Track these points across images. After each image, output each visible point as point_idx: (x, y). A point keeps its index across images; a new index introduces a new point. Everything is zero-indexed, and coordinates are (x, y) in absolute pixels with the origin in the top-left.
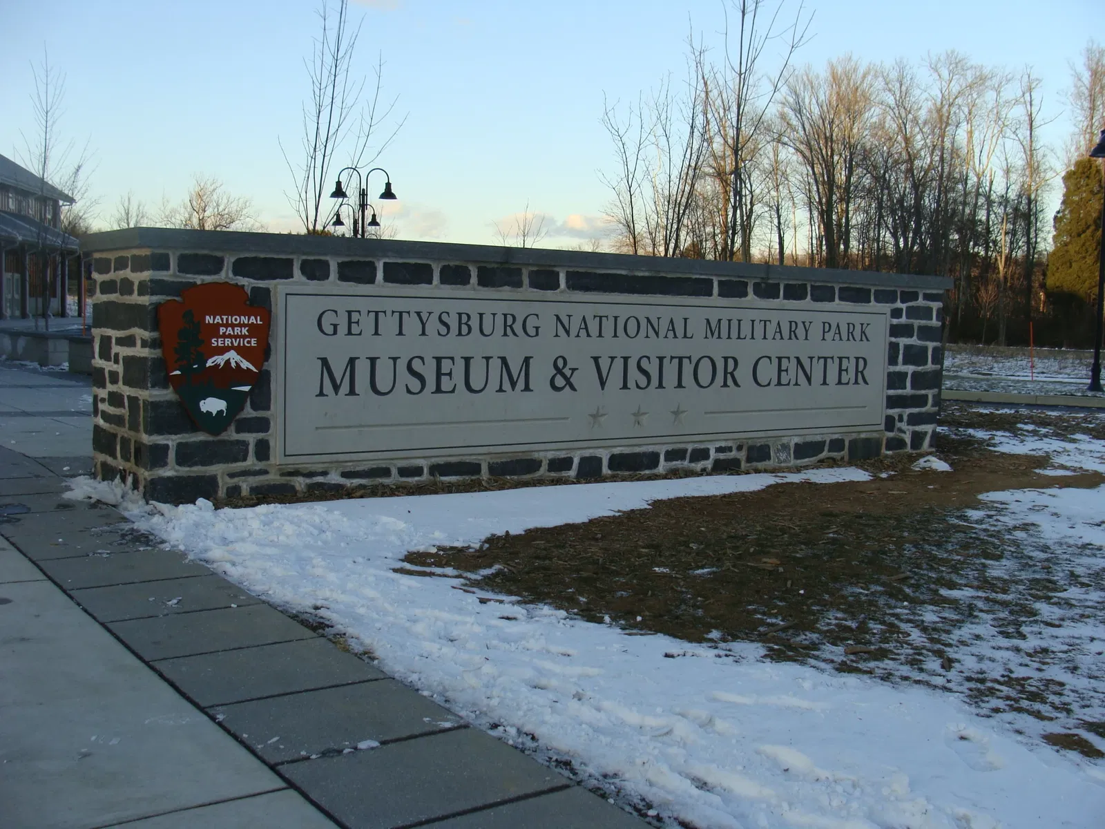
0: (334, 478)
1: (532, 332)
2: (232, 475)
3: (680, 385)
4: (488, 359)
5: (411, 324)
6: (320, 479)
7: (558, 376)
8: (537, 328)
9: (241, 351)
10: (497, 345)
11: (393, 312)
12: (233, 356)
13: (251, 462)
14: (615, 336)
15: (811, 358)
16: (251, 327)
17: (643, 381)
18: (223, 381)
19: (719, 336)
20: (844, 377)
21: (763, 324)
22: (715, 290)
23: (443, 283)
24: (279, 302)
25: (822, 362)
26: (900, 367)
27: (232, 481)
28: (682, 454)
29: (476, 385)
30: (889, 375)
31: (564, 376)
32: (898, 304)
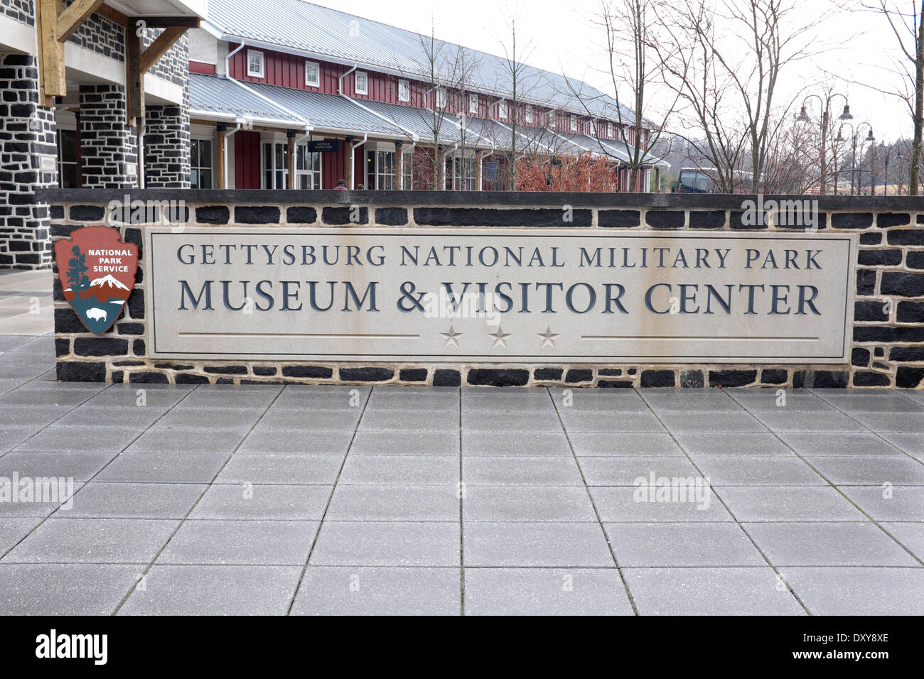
0: (199, 371)
1: (378, 261)
3: (549, 308)
4: (333, 283)
6: (185, 371)
7: (406, 299)
8: (382, 258)
9: (115, 275)
10: (339, 272)
11: (242, 246)
13: (131, 356)
14: (469, 263)
15: (730, 286)
16: (124, 258)
18: (103, 296)
19: (599, 264)
20: (781, 306)
21: (658, 252)
22: (595, 219)
23: (289, 221)
24: (146, 239)
25: (746, 291)
26: (877, 296)
27: (117, 368)
28: (556, 374)
29: (322, 304)
30: (858, 305)
31: (412, 299)
32: (874, 228)
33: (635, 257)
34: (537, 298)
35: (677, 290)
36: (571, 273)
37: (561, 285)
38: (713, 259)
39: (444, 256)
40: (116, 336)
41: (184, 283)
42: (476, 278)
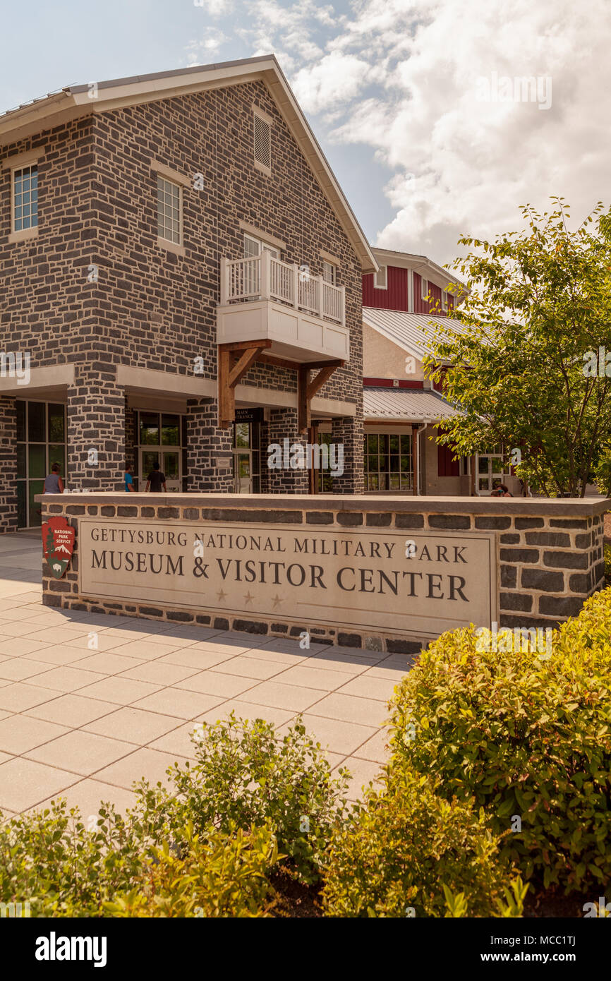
0: (101, 606)
1: (183, 543)
2: (66, 598)
3: (277, 582)
4: (161, 556)
5: (118, 535)
6: (95, 605)
7: (198, 569)
8: (185, 541)
9: (65, 545)
10: (164, 549)
11: (120, 530)
12: (63, 547)
13: (72, 593)
14: (231, 547)
15: (396, 573)
16: (68, 535)
17: (250, 577)
18: (61, 555)
19: (306, 551)
20: (436, 592)
21: (344, 543)
22: (304, 519)
23: (143, 515)
24: (79, 522)
25: (408, 577)
26: (519, 589)
27: (66, 600)
28: (284, 628)
29: (156, 569)
30: (503, 595)
31: (201, 569)
32: (512, 530)
33: (329, 547)
34: (269, 572)
35: (359, 573)
36: (289, 557)
37: (283, 564)
39: (217, 541)
40: (66, 580)
41: (94, 552)
42: (234, 557)
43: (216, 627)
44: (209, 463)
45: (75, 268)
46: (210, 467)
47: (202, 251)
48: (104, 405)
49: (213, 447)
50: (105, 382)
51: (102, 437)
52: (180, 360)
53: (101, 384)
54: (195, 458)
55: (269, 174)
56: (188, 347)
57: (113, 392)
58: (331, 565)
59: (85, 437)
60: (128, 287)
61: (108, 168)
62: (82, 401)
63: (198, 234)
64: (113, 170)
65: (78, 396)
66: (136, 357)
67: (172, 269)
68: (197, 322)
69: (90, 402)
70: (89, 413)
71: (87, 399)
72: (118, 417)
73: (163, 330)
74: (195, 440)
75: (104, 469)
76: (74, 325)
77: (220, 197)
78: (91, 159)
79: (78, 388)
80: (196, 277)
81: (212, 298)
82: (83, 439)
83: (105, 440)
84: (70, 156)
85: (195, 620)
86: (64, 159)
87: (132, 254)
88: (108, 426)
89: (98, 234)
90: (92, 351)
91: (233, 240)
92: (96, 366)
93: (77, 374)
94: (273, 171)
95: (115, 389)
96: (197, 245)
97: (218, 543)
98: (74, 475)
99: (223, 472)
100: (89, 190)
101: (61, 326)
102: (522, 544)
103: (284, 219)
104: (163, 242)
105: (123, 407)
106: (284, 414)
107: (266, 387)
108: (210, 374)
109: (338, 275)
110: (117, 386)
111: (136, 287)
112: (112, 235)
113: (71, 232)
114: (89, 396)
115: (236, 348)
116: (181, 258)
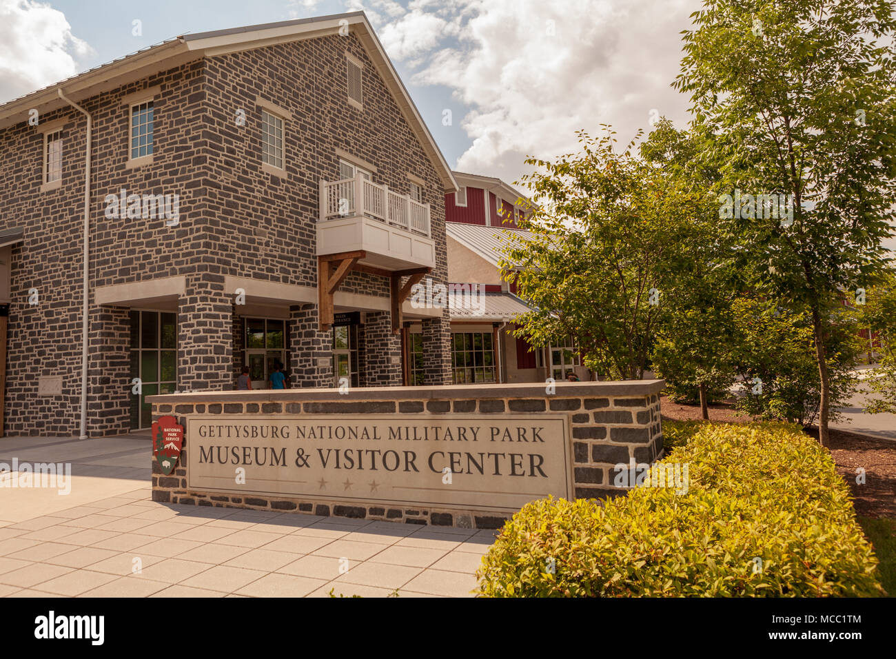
0: (208, 499)
1: (286, 435)
2: (175, 493)
3: (373, 468)
4: (265, 448)
5: (224, 431)
6: (202, 498)
7: (300, 460)
8: (288, 434)
9: (174, 442)
10: (268, 442)
11: (226, 427)
12: (172, 444)
13: (180, 488)
14: (330, 437)
16: (177, 433)
17: (349, 464)
19: (400, 438)
20: (518, 470)
21: (434, 429)
22: (397, 408)
23: (248, 411)
24: (188, 420)
25: (493, 457)
26: (590, 464)
27: (175, 495)
28: (381, 511)
29: (261, 461)
30: (577, 470)
31: (303, 459)
32: (582, 410)
33: (421, 433)
34: (367, 460)
35: (448, 457)
36: (384, 444)
37: (379, 451)
38: (469, 435)
39: (318, 432)
40: (175, 476)
41: (202, 447)
42: (334, 447)
43: (318, 514)
44: (311, 362)
45: (187, 190)
46: (312, 367)
47: (302, 174)
48: (213, 312)
49: (314, 348)
50: (214, 291)
51: (211, 342)
52: (283, 270)
53: (210, 293)
54: (298, 359)
55: (361, 109)
56: (290, 259)
57: (221, 301)
58: (422, 450)
59: (195, 342)
60: (236, 206)
61: (217, 103)
62: (192, 309)
63: (299, 160)
64: (222, 105)
65: (188, 305)
66: (242, 268)
67: (276, 190)
68: (298, 236)
69: (199, 310)
70: (199, 320)
71: (197, 307)
72: (226, 323)
73: (267, 244)
74: (297, 343)
75: (213, 371)
76: (184, 241)
77: (318, 128)
78: (202, 96)
79: (188, 297)
80: (297, 197)
81: (312, 216)
82: (193, 344)
83: (213, 344)
84: (183, 93)
85: (297, 508)
86: (178, 96)
87: (239, 178)
88: (217, 332)
89: (208, 161)
90: (202, 263)
91: (330, 164)
92: (206, 277)
93: (187, 285)
94: (364, 107)
95: (223, 297)
96: (298, 169)
97: (318, 435)
98: (184, 378)
99: (324, 371)
100: (200, 122)
101: (173, 241)
102: (592, 423)
103: (375, 147)
104: (268, 167)
105: (231, 314)
106: (378, 317)
107: (362, 293)
108: (311, 282)
109: (423, 194)
110: (226, 295)
111: (243, 206)
112: (221, 161)
113: (183, 159)
114: (199, 305)
115: (334, 258)
116: (283, 181)
